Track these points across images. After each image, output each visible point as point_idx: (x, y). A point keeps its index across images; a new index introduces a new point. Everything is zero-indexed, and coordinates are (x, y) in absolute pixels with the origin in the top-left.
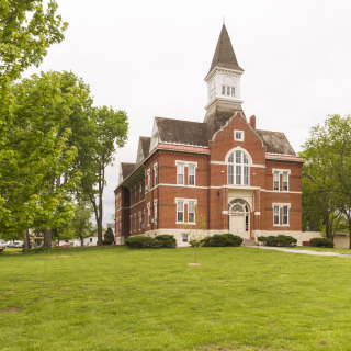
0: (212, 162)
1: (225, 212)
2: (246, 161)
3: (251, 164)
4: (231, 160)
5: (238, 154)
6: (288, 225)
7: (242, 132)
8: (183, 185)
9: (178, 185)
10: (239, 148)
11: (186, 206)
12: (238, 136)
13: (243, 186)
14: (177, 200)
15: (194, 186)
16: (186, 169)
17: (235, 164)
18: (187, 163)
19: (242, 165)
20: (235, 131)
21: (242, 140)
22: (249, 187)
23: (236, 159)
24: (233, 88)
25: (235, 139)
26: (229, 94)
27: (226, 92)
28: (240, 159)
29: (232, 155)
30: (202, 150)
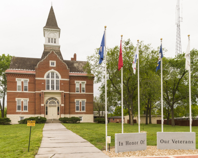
0: (36, 78)
1: (42, 105)
2: (57, 77)
3: (60, 79)
4: (48, 77)
5: (53, 73)
6: (85, 111)
7: (55, 62)
8: (21, 91)
9: (17, 91)
10: (53, 70)
11: (22, 102)
12: (53, 64)
13: (55, 91)
14: (17, 99)
15: (27, 92)
16: (22, 83)
17: (50, 79)
18: (23, 80)
19: (55, 79)
20: (50, 62)
21: (55, 66)
22: (59, 91)
23: (52, 76)
24: (55, 39)
25: (50, 65)
26: (52, 42)
27: (51, 42)
28: (54, 76)
29: (49, 74)
30: (31, 72)
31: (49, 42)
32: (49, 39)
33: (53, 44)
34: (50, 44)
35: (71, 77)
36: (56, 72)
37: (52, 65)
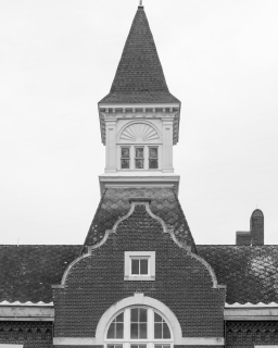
0: (57, 341)
2: (162, 330)
3: (177, 338)
5: (139, 315)
7: (151, 256)
10: (139, 298)
12: (140, 266)
17: (127, 342)
19: (150, 342)
20: (128, 257)
21: (151, 274)
23: (134, 327)
24: (154, 150)
25: (129, 275)
26: (139, 165)
27: (132, 163)
28: (144, 328)
29: (120, 317)
30: (34, 312)
31: (125, 165)
32: (125, 151)
33: (146, 173)
34: (132, 173)
35: (231, 329)
36: (155, 306)
37: (135, 271)
